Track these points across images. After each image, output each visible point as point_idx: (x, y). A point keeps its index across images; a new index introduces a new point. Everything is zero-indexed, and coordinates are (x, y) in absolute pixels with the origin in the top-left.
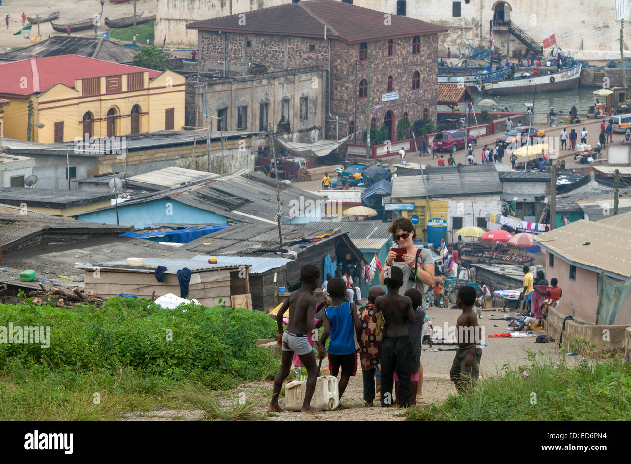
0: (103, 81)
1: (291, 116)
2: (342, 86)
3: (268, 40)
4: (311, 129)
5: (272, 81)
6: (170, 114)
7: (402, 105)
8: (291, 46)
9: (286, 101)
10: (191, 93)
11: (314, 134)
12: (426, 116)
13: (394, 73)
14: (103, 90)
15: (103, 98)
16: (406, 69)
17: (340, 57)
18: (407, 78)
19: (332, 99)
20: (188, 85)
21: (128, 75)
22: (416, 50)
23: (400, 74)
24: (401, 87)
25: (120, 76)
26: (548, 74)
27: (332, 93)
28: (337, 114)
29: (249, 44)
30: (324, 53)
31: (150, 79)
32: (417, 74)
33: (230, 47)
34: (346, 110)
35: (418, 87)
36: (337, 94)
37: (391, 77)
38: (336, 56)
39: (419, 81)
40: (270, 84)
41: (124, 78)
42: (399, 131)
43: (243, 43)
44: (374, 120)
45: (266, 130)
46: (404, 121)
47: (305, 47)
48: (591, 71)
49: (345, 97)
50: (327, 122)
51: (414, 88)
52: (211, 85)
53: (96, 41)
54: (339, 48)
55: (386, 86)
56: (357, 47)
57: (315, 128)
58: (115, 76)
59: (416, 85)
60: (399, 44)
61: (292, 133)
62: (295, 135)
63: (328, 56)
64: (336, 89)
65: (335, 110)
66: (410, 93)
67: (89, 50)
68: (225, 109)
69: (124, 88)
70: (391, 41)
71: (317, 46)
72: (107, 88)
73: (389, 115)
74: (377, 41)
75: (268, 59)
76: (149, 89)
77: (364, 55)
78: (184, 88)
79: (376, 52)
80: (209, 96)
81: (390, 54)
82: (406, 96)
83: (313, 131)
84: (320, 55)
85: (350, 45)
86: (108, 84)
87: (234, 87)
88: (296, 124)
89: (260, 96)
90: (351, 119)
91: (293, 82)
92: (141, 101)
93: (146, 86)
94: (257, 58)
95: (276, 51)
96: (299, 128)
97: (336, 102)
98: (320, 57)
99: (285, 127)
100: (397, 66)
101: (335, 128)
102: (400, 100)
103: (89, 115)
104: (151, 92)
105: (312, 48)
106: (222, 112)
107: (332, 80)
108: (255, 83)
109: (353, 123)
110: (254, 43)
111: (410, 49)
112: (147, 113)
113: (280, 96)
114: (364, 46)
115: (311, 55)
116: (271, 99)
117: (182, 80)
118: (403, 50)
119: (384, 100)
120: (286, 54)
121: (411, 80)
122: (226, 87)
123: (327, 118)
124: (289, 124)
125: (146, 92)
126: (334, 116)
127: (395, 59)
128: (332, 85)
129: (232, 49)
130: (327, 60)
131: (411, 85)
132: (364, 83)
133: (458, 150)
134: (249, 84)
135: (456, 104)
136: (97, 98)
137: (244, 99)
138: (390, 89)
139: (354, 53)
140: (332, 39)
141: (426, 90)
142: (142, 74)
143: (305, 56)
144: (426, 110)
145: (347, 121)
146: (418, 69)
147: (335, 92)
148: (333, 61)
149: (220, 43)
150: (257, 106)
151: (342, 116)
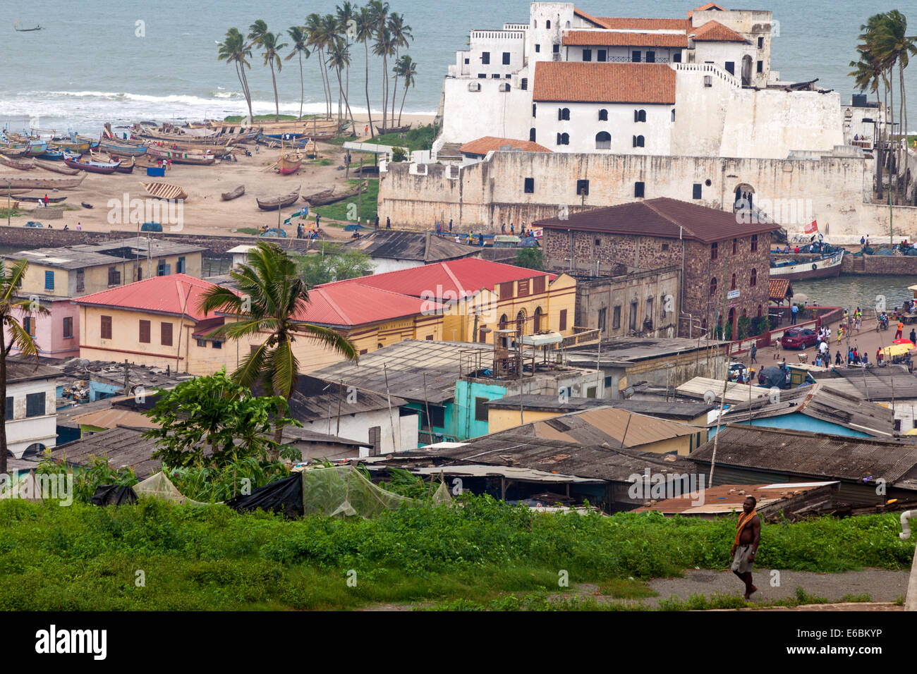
0: (516, 284)
1: (654, 315)
2: (696, 285)
3: (619, 239)
4: (668, 327)
5: (641, 281)
6: (563, 314)
7: (742, 302)
8: (643, 245)
9: (650, 300)
10: (578, 296)
11: (670, 331)
12: (760, 312)
13: (736, 270)
14: (515, 295)
15: (515, 301)
16: (746, 267)
17: (694, 256)
18: (747, 276)
19: (685, 297)
20: (578, 287)
21: (534, 278)
22: (754, 248)
23: (741, 272)
24: (742, 285)
25: (528, 280)
26: (810, 262)
27: (685, 291)
28: (690, 312)
29: (598, 243)
30: (677, 252)
31: (550, 282)
32: (754, 271)
33: (577, 244)
34: (700, 308)
35: (755, 284)
36: (691, 293)
37: (734, 275)
38: (690, 256)
39: (755, 278)
40: (639, 284)
41: (531, 281)
42: (739, 328)
43: (592, 241)
44: (721, 317)
45: (634, 328)
46: (744, 318)
47: (657, 246)
48: (851, 257)
49: (699, 295)
50: (680, 320)
51: (751, 286)
52: (594, 287)
53: (424, 236)
54: (693, 247)
55: (730, 284)
56: (710, 247)
57: (670, 326)
58: (525, 280)
59: (753, 282)
60: (741, 243)
61: (654, 331)
62: (657, 333)
63: (683, 255)
64: (690, 287)
65: (688, 308)
66: (748, 290)
67: (419, 245)
68: (605, 309)
69: (531, 292)
70: (735, 240)
71: (670, 246)
72: (519, 291)
73: (732, 311)
74: (724, 241)
75: (618, 257)
76: (549, 292)
77: (714, 255)
78: (574, 290)
79: (724, 251)
80: (592, 297)
81: (734, 253)
82: (745, 294)
83: (669, 329)
84: (673, 254)
85: (704, 244)
86: (519, 287)
87: (612, 288)
88: (657, 323)
89: (631, 297)
90: (704, 317)
91: (656, 282)
92: (541, 303)
93: (547, 289)
94: (606, 256)
95: (627, 250)
96: (659, 326)
97: (689, 301)
98: (673, 256)
99: (648, 326)
100: (740, 264)
101: (688, 326)
102: (741, 297)
103: (504, 317)
104: (551, 294)
105: (665, 247)
106: (602, 312)
107: (685, 279)
108: (628, 284)
109: (705, 320)
110: (603, 241)
111: (749, 247)
112: (547, 314)
113: (646, 296)
114: (715, 245)
115: (664, 254)
116: (639, 298)
117: (573, 282)
118: (744, 248)
119: (729, 297)
120: (637, 254)
121: (749, 278)
122: (606, 288)
123: (681, 315)
124: (651, 322)
125: (546, 295)
126: (687, 314)
127: (739, 258)
128: (685, 284)
129: (579, 247)
130: (680, 259)
131: (749, 282)
132: (714, 281)
133: (806, 347)
134: (622, 285)
135: (781, 300)
136: (510, 301)
137: (618, 299)
138: (733, 287)
139: (708, 252)
140: (687, 240)
141: (761, 287)
142: (544, 277)
143: (658, 255)
144: (760, 306)
145: (701, 319)
146: (755, 266)
147: (688, 290)
148: (687, 260)
149: (567, 241)
150: (628, 306)
151: (695, 314)
